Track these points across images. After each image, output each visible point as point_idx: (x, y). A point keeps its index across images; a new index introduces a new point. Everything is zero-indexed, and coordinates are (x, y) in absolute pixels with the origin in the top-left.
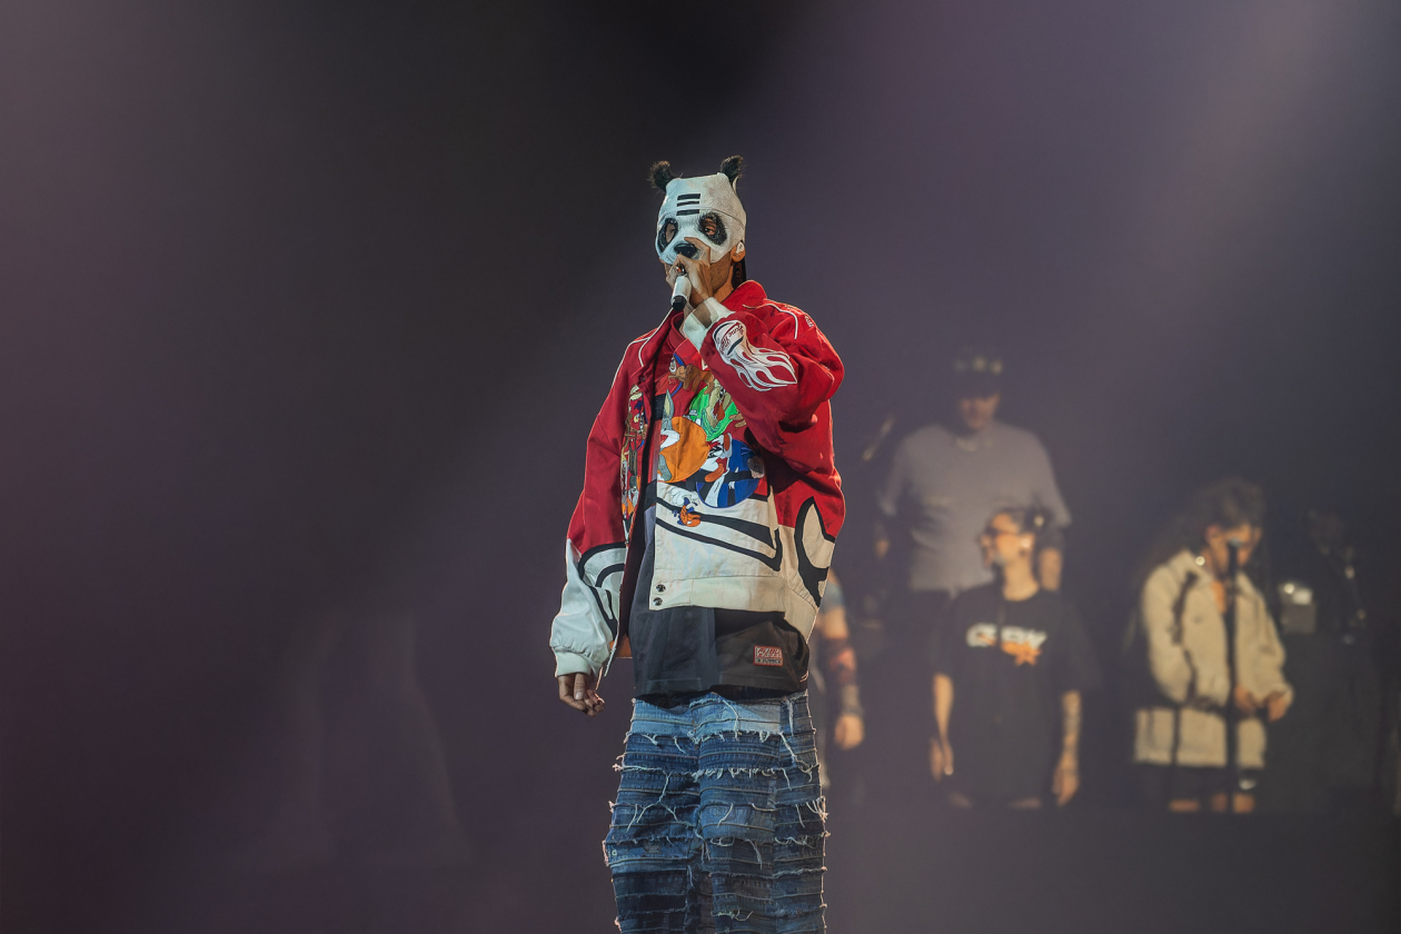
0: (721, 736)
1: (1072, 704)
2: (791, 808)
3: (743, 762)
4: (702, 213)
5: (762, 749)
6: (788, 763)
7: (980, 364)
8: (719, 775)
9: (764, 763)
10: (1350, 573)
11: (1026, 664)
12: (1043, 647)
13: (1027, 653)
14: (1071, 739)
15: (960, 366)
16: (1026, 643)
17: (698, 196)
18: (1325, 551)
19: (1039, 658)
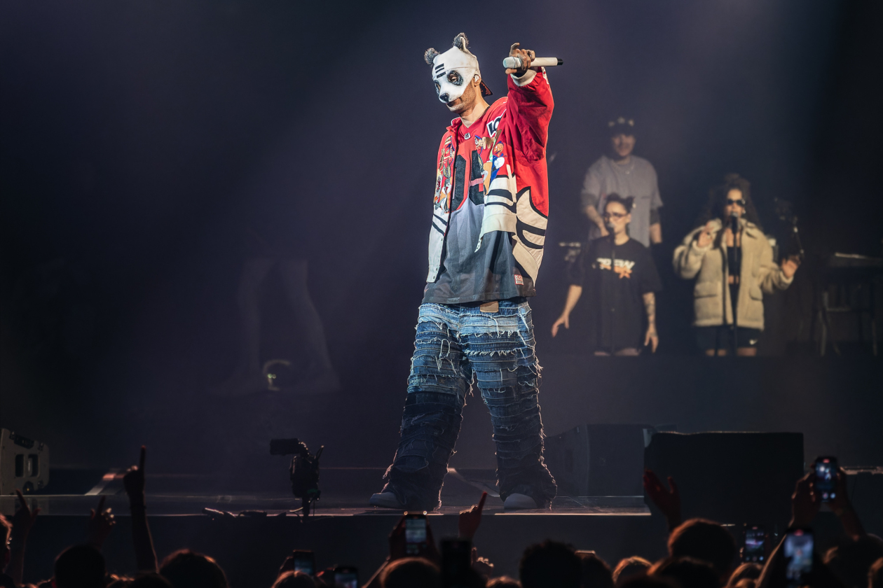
0: (490, 335)
1: (650, 298)
2: (525, 368)
3: (502, 347)
4: (447, 73)
5: (510, 340)
6: (522, 345)
7: (622, 120)
8: (491, 355)
9: (510, 347)
10: (796, 230)
11: (624, 277)
12: (633, 269)
13: (625, 272)
14: (652, 318)
15: (611, 124)
16: (624, 267)
17: (443, 65)
18: (783, 218)
19: (630, 274)
